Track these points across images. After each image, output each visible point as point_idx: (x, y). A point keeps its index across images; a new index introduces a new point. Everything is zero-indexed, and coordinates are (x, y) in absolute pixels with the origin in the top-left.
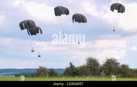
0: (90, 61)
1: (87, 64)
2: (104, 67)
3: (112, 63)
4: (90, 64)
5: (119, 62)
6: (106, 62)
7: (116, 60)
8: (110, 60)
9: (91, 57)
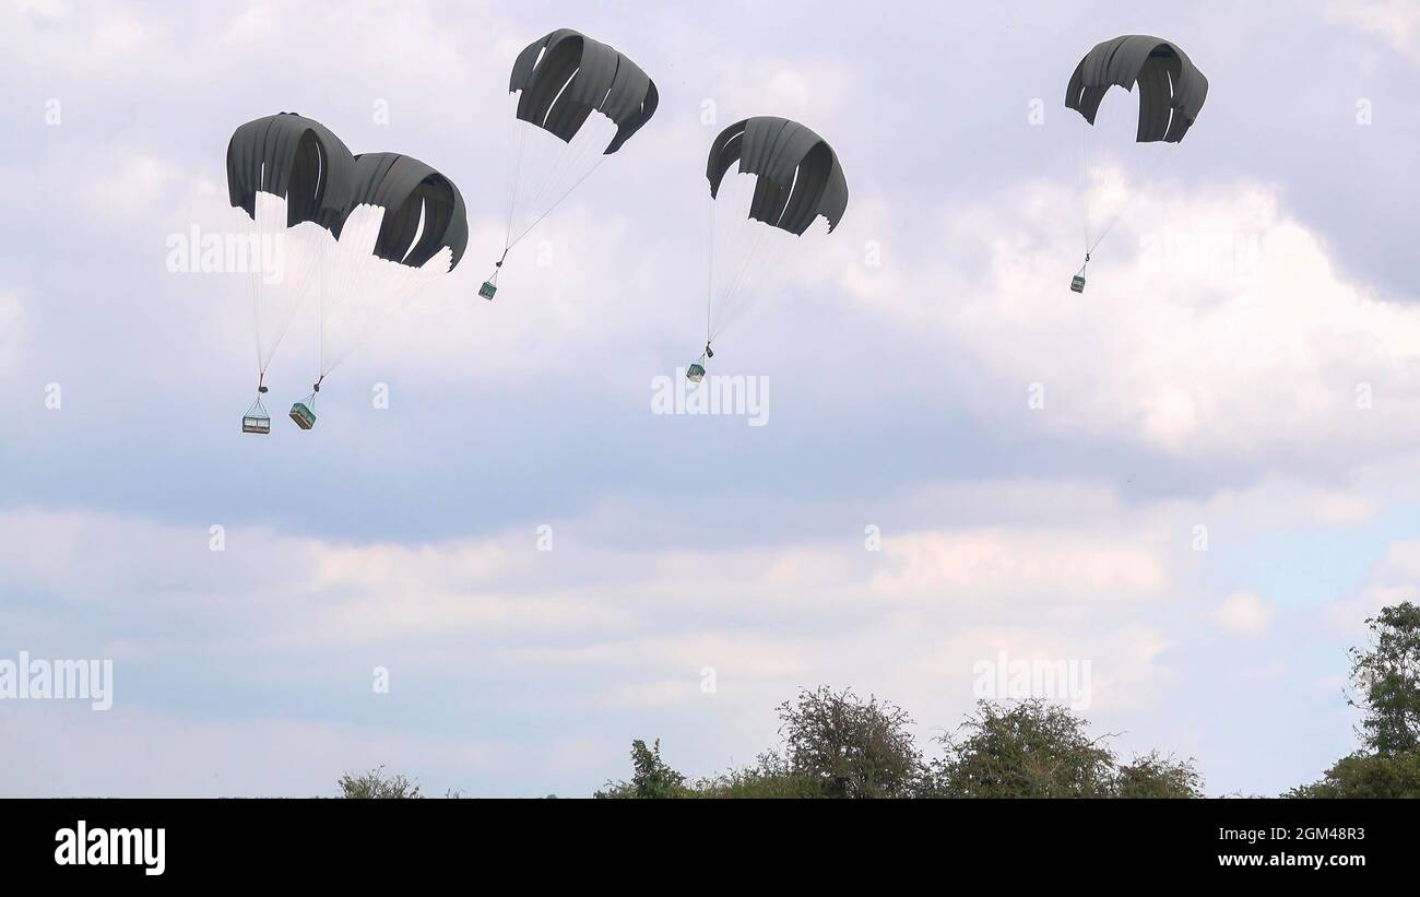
0: (827, 734)
1: (800, 756)
2: (957, 784)
3: (1034, 746)
4: (823, 761)
5: (1099, 746)
6: (976, 743)
7: (1070, 723)
8: (1013, 717)
9: (836, 691)
